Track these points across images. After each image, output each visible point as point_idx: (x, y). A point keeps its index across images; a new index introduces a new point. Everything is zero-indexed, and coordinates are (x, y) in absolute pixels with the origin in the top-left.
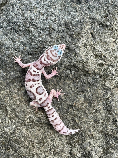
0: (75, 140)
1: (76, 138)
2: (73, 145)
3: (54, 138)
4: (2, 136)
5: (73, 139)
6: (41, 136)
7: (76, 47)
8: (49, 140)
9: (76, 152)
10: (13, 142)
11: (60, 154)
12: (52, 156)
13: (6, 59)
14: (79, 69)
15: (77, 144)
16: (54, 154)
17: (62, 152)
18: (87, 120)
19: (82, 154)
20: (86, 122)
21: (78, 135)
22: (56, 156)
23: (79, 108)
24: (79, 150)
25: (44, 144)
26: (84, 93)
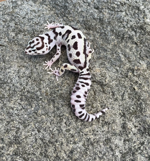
0: (131, 110)
1: (133, 108)
2: (127, 117)
3: (105, 104)
4: (47, 84)
5: (129, 109)
6: (91, 98)
7: (146, 9)
8: (99, 105)
9: (131, 126)
10: (57, 96)
11: (110, 125)
12: (99, 126)
13: (71, 7)
14: (145, 32)
15: (133, 115)
16: (102, 124)
17: (113, 123)
18: (148, 89)
19: (139, 130)
20: (147, 91)
21: (136, 105)
22: (105, 127)
23: (141, 72)
24: (135, 124)
25: (92, 109)
26: (147, 58)
